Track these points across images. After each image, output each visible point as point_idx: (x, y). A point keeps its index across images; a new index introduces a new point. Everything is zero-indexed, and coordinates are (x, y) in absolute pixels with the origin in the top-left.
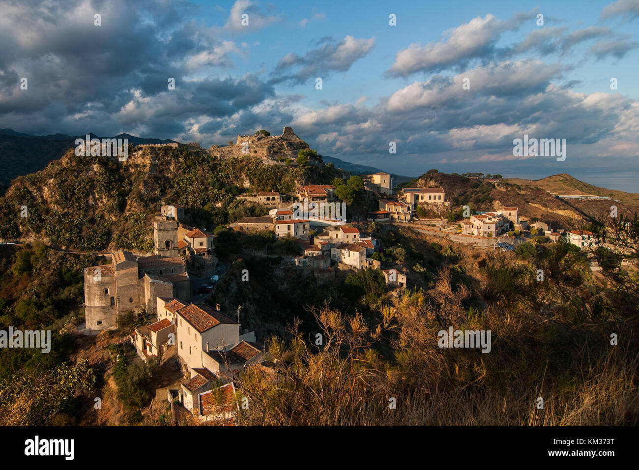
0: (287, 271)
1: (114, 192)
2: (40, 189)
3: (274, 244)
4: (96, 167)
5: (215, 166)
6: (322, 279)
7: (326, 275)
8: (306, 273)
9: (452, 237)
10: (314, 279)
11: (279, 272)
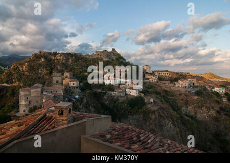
0: (108, 97)
1: (48, 68)
2: (22, 67)
3: (104, 87)
4: (43, 60)
5: (86, 60)
6: (121, 100)
7: (123, 98)
8: (115, 98)
9: (172, 88)
10: (118, 100)
11: (105, 97)
